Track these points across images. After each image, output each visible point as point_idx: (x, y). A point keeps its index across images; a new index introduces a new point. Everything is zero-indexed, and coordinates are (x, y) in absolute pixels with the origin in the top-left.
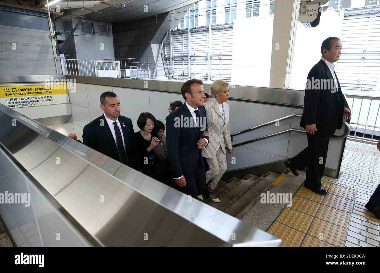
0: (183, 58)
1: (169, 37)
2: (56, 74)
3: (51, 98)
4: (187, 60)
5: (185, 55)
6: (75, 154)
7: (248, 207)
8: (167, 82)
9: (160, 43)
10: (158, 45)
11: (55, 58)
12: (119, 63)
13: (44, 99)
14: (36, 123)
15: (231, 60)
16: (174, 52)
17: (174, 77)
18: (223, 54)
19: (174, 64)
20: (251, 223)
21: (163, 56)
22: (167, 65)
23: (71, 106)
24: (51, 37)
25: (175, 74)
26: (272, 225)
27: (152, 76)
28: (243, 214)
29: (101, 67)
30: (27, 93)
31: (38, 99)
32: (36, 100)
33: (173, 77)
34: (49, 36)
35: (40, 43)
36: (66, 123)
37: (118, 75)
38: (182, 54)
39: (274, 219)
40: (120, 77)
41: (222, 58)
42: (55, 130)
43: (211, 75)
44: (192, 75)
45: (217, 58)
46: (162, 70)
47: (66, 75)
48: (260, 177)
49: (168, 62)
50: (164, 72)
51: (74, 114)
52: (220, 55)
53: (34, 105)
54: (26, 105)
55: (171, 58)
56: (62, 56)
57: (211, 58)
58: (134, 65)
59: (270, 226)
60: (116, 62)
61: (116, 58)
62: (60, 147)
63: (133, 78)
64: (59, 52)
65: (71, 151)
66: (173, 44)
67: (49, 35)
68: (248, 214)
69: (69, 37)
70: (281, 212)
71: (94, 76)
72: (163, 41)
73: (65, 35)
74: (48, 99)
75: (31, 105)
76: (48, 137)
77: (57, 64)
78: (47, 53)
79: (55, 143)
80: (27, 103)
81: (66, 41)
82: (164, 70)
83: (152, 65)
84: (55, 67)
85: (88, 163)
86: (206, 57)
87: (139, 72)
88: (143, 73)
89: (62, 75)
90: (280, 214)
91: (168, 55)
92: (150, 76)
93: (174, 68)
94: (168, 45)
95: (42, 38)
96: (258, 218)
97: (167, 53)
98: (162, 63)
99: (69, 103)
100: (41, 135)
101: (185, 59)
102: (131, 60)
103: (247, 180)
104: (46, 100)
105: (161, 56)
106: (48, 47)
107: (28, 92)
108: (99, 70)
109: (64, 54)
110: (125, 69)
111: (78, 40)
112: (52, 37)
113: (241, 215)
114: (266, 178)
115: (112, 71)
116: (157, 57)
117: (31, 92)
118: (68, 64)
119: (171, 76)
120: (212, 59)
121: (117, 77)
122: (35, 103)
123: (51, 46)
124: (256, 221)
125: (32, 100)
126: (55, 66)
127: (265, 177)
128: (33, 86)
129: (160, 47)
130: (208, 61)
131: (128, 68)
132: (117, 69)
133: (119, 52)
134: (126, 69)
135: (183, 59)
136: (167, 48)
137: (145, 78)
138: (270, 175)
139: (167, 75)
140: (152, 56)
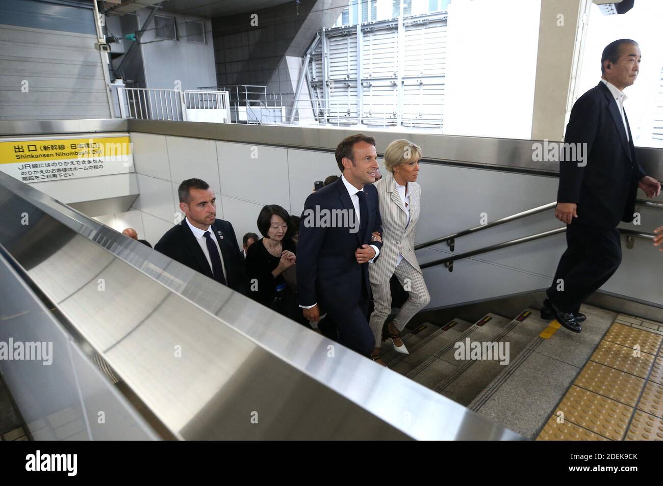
0: (347, 84)
1: (320, 42)
2: (109, 117)
3: (100, 164)
4: (356, 87)
5: (351, 76)
6: (143, 272)
7: (493, 383)
8: (318, 130)
9: (304, 55)
10: (300, 59)
11: (107, 87)
12: (227, 94)
13: (87, 165)
14: (73, 211)
15: (443, 84)
16: (331, 71)
17: (330, 121)
18: (426, 73)
19: (330, 94)
20: (503, 418)
21: (310, 79)
22: (317, 97)
23: (137, 177)
24: (99, 47)
25: (332, 115)
26: (546, 422)
27: (288, 119)
28: (484, 397)
29: (193, 104)
30: (56, 153)
31: (77, 166)
32: (72, 166)
33: (328, 120)
34: (95, 44)
35: (80, 59)
36: (128, 211)
37: (226, 117)
38: (346, 76)
39: (549, 411)
40: (229, 122)
41: (424, 81)
42: (108, 225)
43: (402, 116)
44: (365, 115)
45: (414, 82)
46: (308, 107)
47: (128, 120)
48: (513, 321)
49: (318, 91)
50: (312, 110)
51: (142, 192)
52: (421, 76)
53: (69, 177)
54: (55, 176)
55: (324, 84)
56: (119, 82)
57: (403, 82)
58: (255, 98)
59: (544, 425)
60: (221, 93)
61: (221, 86)
62: (116, 258)
63: (253, 124)
64: (115, 76)
65: (135, 266)
66: (329, 57)
67: (97, 42)
68: (496, 399)
69: (132, 45)
70: (564, 395)
71: (181, 120)
72: (309, 51)
73: (124, 42)
74: (96, 164)
75: (63, 177)
76: (94, 239)
77: (112, 98)
78: (92, 77)
79: (107, 250)
80: (57, 173)
81: (126, 53)
82: (311, 107)
83: (288, 98)
84: (107, 104)
85: (168, 289)
86: (393, 81)
87: (264, 111)
88: (272, 113)
89: (120, 119)
90: (561, 400)
91: (320, 78)
92: (284, 119)
93: (330, 103)
94: (318, 57)
95: (82, 49)
96: (516, 406)
97: (318, 74)
98: (308, 93)
99: (134, 171)
100: (81, 235)
101: (351, 84)
102: (249, 89)
103: (484, 326)
104: (91, 167)
105: (305, 80)
106: (94, 65)
107: (58, 151)
108: (188, 108)
109: (123, 80)
110: (237, 105)
111: (148, 51)
112: (101, 46)
113: (481, 401)
114: (525, 322)
115: (213, 110)
116: (299, 81)
117: (64, 151)
118: (131, 98)
119: (326, 117)
120: (405, 84)
121: (223, 122)
122: (71, 173)
123: (99, 64)
124: (513, 414)
125: (65, 167)
126: (106, 101)
127: (522, 321)
128: (66, 141)
129: (303, 63)
130: (397, 88)
131: (243, 104)
132: (224, 107)
133: (226, 74)
134: (240, 106)
135: (349, 86)
136: (318, 64)
137: (274, 123)
138: (532, 316)
139: (318, 117)
140: (289, 80)
